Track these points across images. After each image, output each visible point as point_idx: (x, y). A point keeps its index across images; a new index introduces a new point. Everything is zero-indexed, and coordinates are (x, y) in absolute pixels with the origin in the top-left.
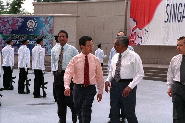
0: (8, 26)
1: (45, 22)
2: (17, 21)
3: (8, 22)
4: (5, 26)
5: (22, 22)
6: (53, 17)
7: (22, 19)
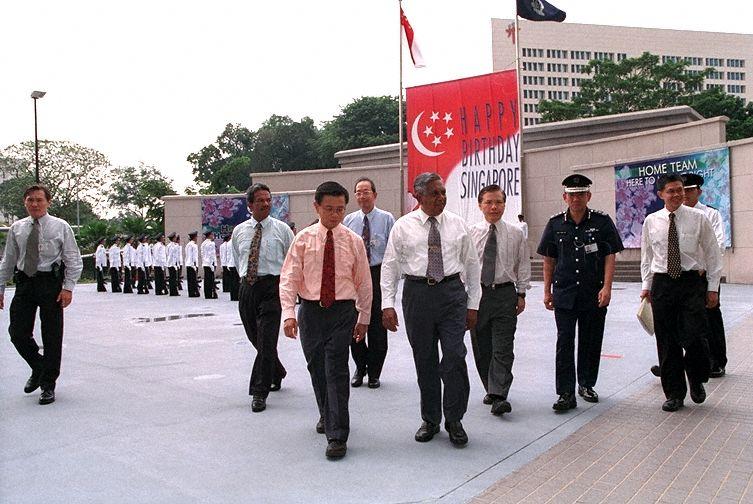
0: (217, 213)
1: (276, 204)
2: (232, 205)
3: (217, 206)
4: (211, 213)
5: (238, 205)
6: (289, 196)
7: (240, 201)
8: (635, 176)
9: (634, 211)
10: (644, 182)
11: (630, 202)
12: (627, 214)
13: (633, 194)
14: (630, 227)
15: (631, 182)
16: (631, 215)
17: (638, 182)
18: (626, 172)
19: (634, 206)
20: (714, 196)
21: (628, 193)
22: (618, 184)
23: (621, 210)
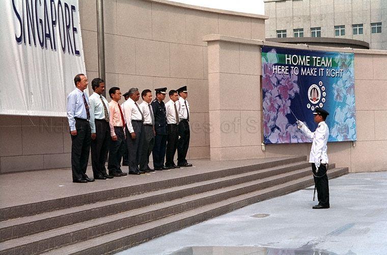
8: (281, 63)
9: (279, 101)
10: (289, 71)
11: (275, 91)
12: (272, 105)
13: (278, 82)
14: (275, 119)
15: (277, 68)
16: (276, 106)
17: (284, 70)
18: (272, 56)
19: (279, 96)
20: (342, 95)
21: (274, 81)
22: (265, 68)
23: (267, 99)
